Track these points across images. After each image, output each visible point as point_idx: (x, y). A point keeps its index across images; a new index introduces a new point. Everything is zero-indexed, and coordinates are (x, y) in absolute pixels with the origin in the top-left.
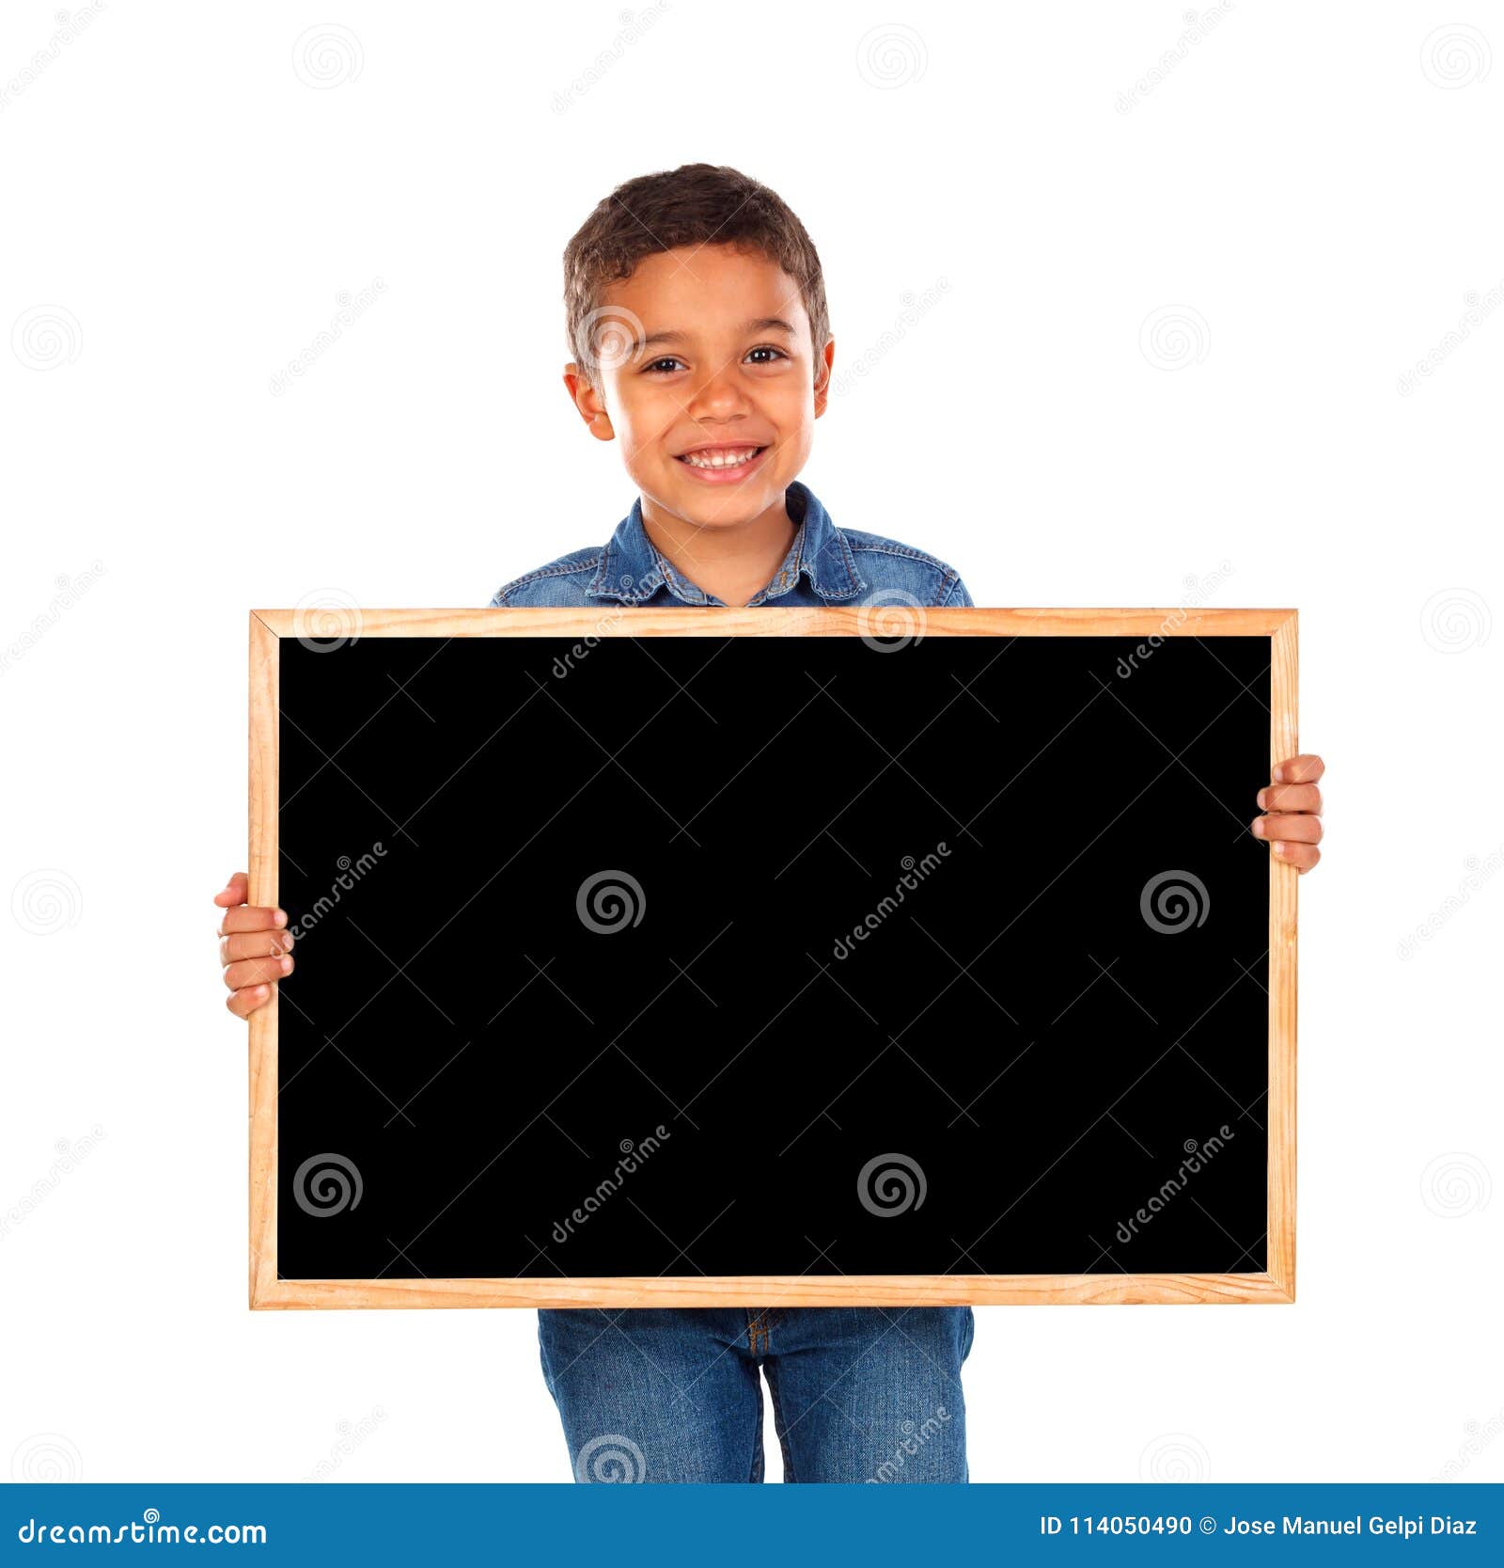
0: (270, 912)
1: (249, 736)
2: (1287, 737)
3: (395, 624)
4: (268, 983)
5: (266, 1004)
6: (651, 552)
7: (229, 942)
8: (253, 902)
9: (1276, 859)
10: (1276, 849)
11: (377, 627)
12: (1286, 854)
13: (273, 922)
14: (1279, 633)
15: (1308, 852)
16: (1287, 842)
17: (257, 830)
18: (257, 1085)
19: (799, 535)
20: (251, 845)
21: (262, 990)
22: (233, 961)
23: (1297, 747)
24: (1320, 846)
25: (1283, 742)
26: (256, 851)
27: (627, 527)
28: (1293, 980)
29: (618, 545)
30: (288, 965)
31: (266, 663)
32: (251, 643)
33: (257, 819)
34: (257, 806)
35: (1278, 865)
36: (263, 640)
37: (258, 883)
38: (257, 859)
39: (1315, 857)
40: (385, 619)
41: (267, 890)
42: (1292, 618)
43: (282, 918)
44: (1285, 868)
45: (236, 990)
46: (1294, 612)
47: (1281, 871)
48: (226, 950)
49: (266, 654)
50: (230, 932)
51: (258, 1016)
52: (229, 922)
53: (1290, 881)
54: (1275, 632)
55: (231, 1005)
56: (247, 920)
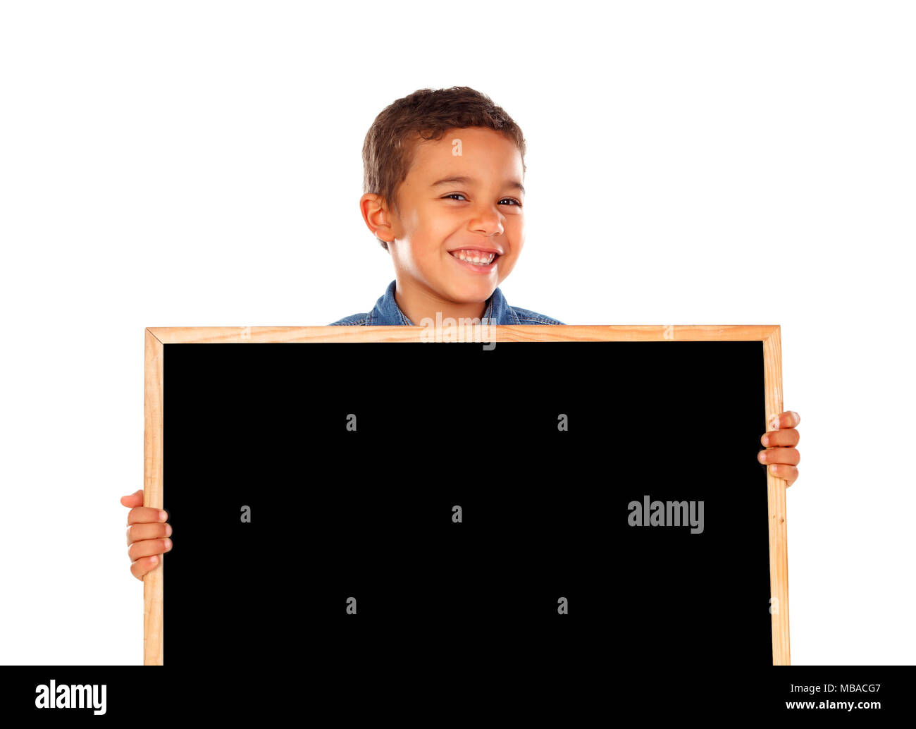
0: (157, 511)
1: (145, 405)
2: (776, 402)
3: (234, 335)
4: (157, 555)
5: (155, 568)
6: (400, 314)
7: (131, 529)
8: (146, 505)
9: (772, 476)
10: (772, 470)
11: (224, 337)
12: (778, 472)
13: (158, 518)
14: (770, 339)
15: (791, 470)
16: (779, 464)
17: (149, 461)
18: (149, 620)
19: (489, 308)
20: (145, 470)
21: (154, 559)
22: (134, 541)
23: (782, 408)
24: (799, 467)
25: (774, 405)
26: (149, 474)
27: (384, 301)
28: (785, 549)
29: (378, 311)
30: (168, 545)
31: (155, 360)
32: (146, 347)
33: (150, 455)
34: (150, 447)
35: (773, 479)
36: (154, 346)
37: (150, 495)
38: (149, 480)
39: (795, 473)
40: (228, 333)
41: (156, 499)
42: (777, 330)
43: (164, 516)
44: (778, 480)
45: (136, 560)
46: (779, 326)
47: (775, 483)
48: (130, 535)
49: (155, 353)
50: (133, 523)
51: (150, 576)
52: (131, 516)
53: (781, 490)
54: (766, 339)
55: (133, 569)
56: (143, 516)
